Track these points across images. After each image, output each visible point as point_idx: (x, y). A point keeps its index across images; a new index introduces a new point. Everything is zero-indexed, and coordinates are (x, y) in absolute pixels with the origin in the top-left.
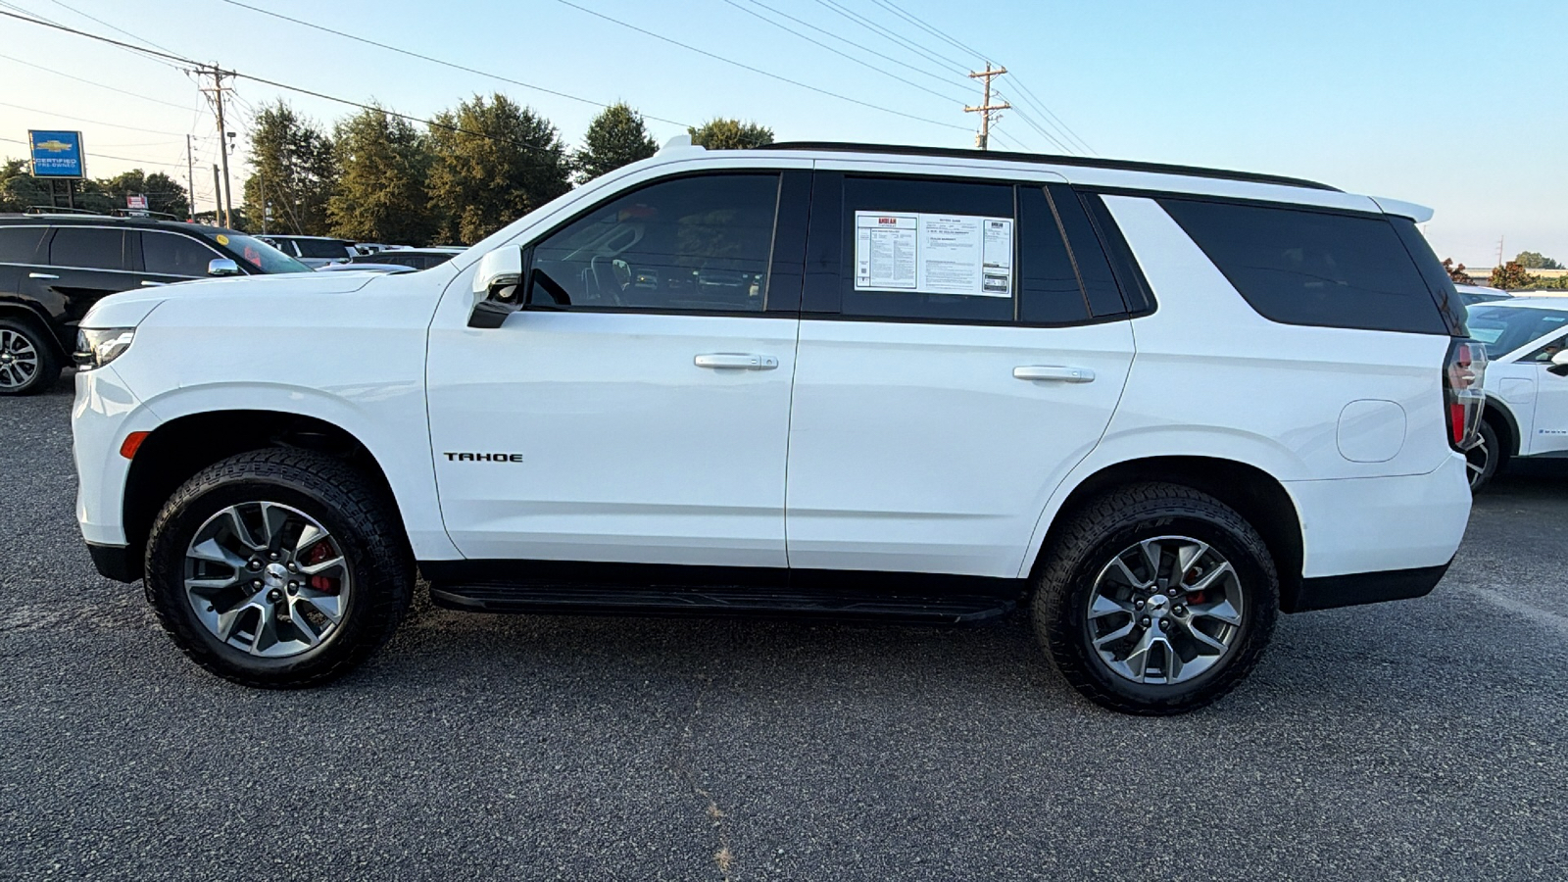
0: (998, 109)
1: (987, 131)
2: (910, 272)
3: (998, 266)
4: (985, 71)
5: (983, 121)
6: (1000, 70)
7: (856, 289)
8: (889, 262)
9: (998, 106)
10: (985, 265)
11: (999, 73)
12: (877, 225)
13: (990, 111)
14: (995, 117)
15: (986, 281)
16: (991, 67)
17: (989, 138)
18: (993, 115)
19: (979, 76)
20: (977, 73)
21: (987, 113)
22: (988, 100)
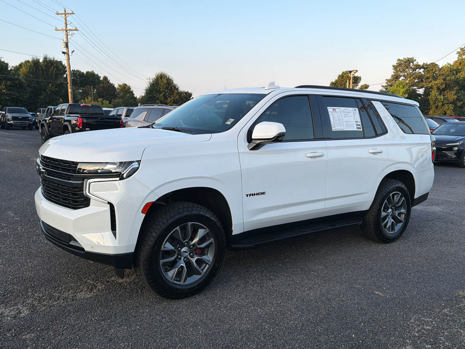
0: (72, 30)
1: (68, 40)
2: (342, 125)
3: (358, 122)
4: (63, 12)
5: (65, 36)
6: (71, 12)
7: (333, 130)
8: (338, 122)
9: (72, 29)
10: (356, 122)
11: (71, 14)
12: (332, 111)
13: (68, 31)
14: (70, 34)
15: (357, 126)
16: (66, 11)
17: (69, 43)
18: (70, 33)
19: (60, 14)
20: (59, 12)
21: (67, 32)
22: (66, 26)
